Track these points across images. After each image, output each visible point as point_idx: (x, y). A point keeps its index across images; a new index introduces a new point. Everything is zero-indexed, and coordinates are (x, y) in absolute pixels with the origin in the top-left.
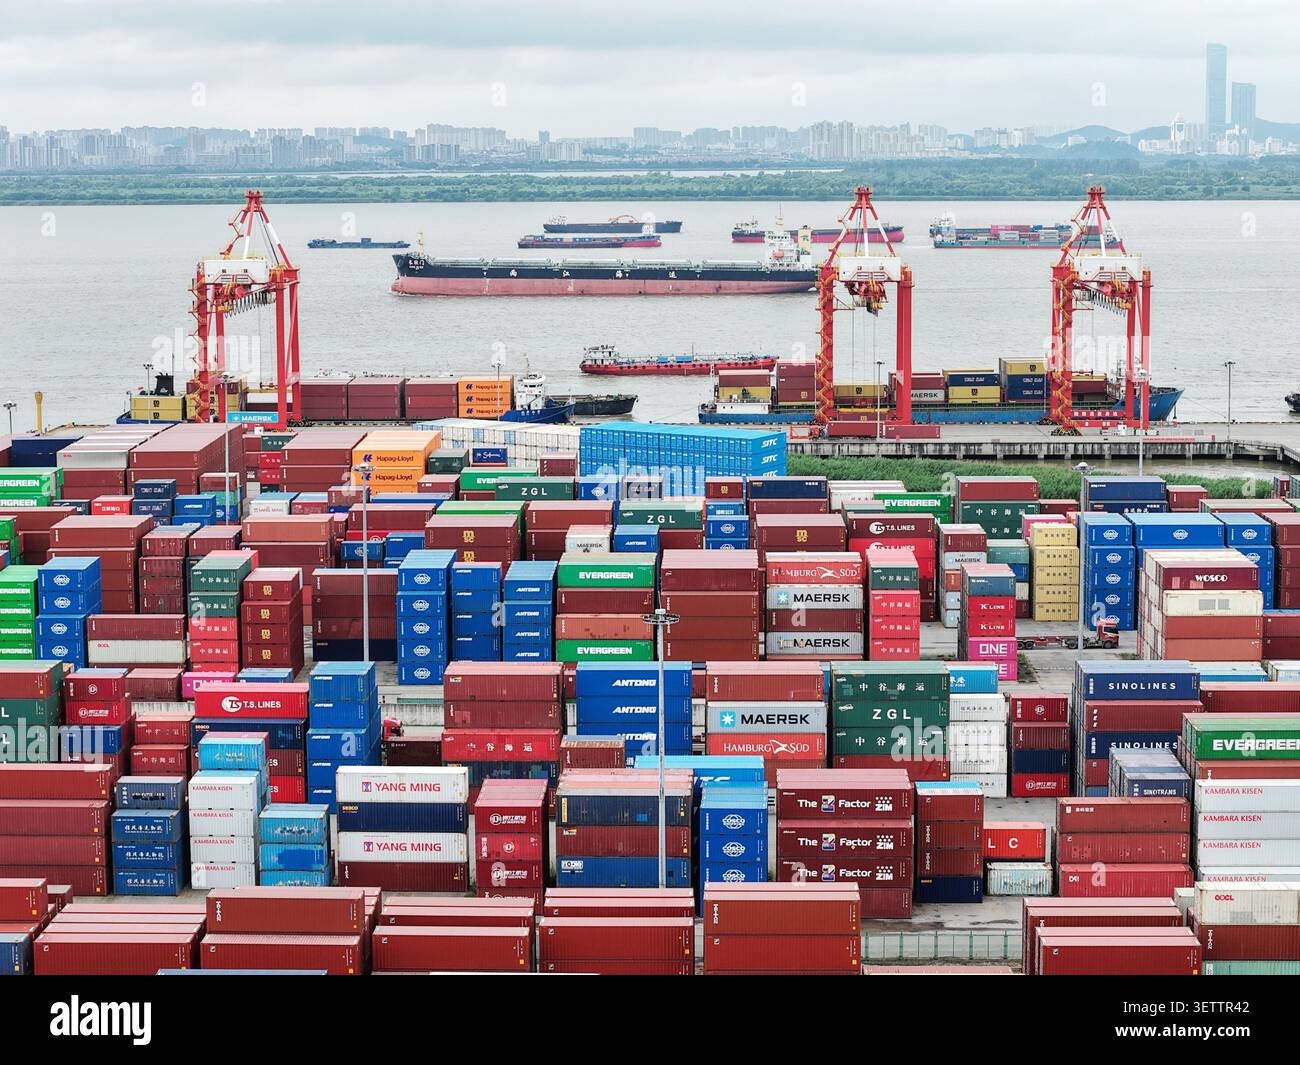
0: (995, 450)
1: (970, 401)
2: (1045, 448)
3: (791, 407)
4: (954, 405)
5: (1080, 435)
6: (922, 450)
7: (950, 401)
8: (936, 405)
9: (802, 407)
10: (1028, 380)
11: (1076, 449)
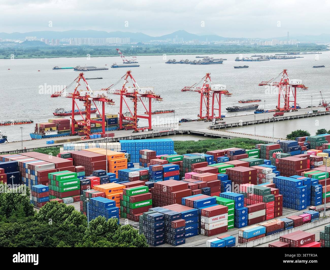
0: (132, 138)
1: (100, 126)
2: (141, 136)
3: (62, 132)
4: (97, 127)
5: (139, 132)
6: (117, 140)
7: (96, 126)
8: (93, 128)
9: (65, 131)
10: (111, 120)
11: (147, 136)
